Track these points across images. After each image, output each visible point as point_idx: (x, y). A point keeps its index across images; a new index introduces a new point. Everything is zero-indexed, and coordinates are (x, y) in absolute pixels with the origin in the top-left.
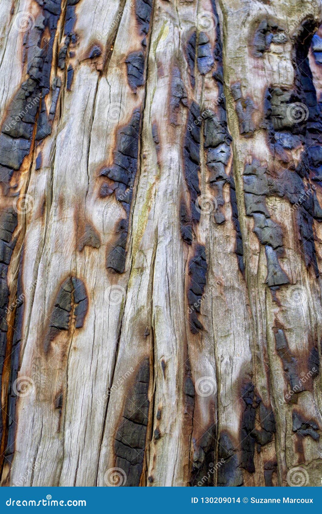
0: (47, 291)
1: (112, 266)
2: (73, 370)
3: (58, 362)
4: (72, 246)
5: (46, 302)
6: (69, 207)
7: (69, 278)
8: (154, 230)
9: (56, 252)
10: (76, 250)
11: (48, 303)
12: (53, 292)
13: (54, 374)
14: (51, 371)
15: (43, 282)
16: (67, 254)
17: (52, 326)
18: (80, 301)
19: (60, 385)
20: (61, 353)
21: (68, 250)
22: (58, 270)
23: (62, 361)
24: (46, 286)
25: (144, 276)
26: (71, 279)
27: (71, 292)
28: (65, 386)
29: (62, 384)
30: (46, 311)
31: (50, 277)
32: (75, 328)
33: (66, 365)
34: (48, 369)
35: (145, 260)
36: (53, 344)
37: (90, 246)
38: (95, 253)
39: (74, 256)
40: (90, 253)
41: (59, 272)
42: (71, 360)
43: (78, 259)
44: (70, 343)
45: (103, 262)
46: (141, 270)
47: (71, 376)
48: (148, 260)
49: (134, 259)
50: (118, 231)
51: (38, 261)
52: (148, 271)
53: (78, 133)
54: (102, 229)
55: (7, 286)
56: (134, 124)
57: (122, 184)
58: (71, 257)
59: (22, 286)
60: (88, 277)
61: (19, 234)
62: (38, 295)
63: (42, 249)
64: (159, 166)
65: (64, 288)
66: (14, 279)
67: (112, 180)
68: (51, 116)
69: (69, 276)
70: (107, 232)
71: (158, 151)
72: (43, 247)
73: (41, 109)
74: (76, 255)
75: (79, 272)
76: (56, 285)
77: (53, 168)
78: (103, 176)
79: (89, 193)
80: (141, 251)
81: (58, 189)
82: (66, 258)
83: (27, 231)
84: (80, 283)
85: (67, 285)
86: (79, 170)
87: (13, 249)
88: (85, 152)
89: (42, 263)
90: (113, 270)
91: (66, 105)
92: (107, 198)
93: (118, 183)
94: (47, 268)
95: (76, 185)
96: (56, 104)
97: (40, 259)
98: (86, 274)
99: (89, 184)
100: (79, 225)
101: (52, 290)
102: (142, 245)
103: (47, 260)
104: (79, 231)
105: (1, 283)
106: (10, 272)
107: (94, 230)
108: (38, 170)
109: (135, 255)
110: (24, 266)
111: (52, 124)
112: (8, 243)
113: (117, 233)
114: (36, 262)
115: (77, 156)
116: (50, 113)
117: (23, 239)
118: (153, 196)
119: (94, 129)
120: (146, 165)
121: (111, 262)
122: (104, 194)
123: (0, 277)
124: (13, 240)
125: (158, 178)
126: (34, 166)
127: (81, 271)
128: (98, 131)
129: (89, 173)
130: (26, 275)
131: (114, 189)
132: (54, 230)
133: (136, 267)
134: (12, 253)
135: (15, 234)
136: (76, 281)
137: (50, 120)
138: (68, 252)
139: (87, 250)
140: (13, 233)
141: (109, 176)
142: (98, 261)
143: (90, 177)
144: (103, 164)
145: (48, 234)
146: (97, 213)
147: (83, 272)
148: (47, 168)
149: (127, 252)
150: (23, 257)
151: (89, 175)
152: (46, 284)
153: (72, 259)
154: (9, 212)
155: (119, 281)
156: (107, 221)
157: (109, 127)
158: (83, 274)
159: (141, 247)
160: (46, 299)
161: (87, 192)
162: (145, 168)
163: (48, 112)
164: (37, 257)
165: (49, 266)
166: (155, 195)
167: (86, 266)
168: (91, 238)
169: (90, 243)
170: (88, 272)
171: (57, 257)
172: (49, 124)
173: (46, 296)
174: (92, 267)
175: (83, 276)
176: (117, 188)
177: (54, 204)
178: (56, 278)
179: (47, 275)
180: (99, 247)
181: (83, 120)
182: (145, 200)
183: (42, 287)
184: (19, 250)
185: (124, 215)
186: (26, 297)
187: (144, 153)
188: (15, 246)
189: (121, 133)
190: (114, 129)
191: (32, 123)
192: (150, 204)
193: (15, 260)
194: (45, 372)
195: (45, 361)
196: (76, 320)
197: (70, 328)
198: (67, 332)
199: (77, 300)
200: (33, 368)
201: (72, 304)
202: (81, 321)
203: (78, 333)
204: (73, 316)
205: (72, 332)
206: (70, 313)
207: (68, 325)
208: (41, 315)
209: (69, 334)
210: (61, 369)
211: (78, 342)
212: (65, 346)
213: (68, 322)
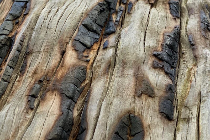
0: (108, 121)
1: (164, 112)
4: (132, 92)
6: (129, 67)
7: (128, 114)
8: (197, 93)
9: (117, 95)
10: (135, 96)
11: (109, 130)
12: (114, 123)
15: (105, 114)
16: (127, 97)
18: (136, 134)
21: (128, 95)
22: (119, 108)
24: (108, 118)
25: (190, 125)
26: (129, 116)
27: (128, 126)
30: (107, 135)
31: (111, 112)
35: (190, 113)
37: (147, 94)
38: (149, 100)
39: (133, 99)
40: (146, 100)
41: (120, 108)
43: (136, 102)
45: (157, 108)
46: (188, 120)
48: (193, 113)
49: (180, 113)
50: (168, 90)
51: (101, 101)
52: (195, 120)
53: (138, 29)
54: (155, 85)
55: (73, 117)
56: (176, 33)
57: (169, 64)
58: (130, 100)
59: (86, 117)
60: (144, 115)
61: (86, 84)
62: (101, 123)
63: (105, 93)
64: (196, 58)
65: (123, 121)
66: (78, 115)
67: (161, 60)
68: (116, 23)
69: (129, 113)
70: (160, 88)
71: (194, 50)
72: (106, 93)
73: (109, 19)
74: (135, 99)
75: (138, 111)
76: (116, 118)
77: (117, 48)
78: (155, 55)
79: (145, 62)
80: (187, 107)
81: (122, 56)
82: (127, 99)
83: (92, 84)
84: (138, 119)
85: (126, 119)
86: (139, 47)
87: (80, 94)
88: (143, 39)
89: (105, 101)
90: (165, 115)
91: (127, 19)
92: (158, 69)
93: (165, 62)
94: (110, 106)
95: (137, 55)
96: (120, 18)
97: (103, 100)
98: (143, 113)
99: (145, 57)
100: (138, 79)
101: (113, 121)
102: (187, 103)
103: (110, 100)
104: (137, 83)
105: (68, 113)
106: (75, 109)
107: (150, 84)
108: (105, 48)
109: (181, 110)
110: (89, 104)
111: (117, 27)
112: (78, 88)
113: (167, 92)
114: (100, 101)
115: (137, 40)
116: (116, 21)
117: (88, 90)
118: (192, 75)
119: (149, 29)
120: (185, 58)
121: (163, 109)
122: (156, 66)
123: (69, 109)
124: (81, 87)
125: (196, 65)
126: (102, 48)
127: (139, 110)
128: (151, 31)
129: (145, 51)
130: (91, 110)
131: (163, 65)
132: (117, 82)
133: (183, 118)
134: (79, 96)
135: (83, 85)
136: (134, 117)
137: (115, 25)
138: (128, 96)
139: (144, 97)
140: (82, 83)
141: (159, 57)
142: (152, 106)
143: (146, 53)
144: (155, 49)
145: (111, 84)
146: (151, 75)
147: (141, 111)
148: (113, 46)
149: (174, 107)
150: (89, 98)
151: (145, 52)
152: (108, 116)
153: (132, 101)
154: (81, 68)
155: (169, 124)
156: (159, 81)
157: (159, 30)
158: (141, 112)
159: (187, 104)
160: (107, 127)
161: (144, 61)
162: (184, 59)
163: (114, 21)
164: (101, 97)
165: (111, 104)
166: (194, 74)
167: (144, 107)
168: (147, 89)
169: (147, 92)
170: (145, 112)
171: (119, 99)
172: (114, 27)
173: (108, 124)
174: (148, 109)
175: (141, 114)
176: (165, 65)
177: (117, 66)
178: (117, 113)
179: (109, 110)
180: (153, 97)
181: (141, 23)
182: (186, 77)
183: (105, 118)
184: (84, 96)
185: (170, 82)
186: (89, 125)
187: (183, 51)
188: (82, 92)
189: (167, 35)
190: (162, 32)
191: (101, 26)
192: (190, 79)
193: (80, 102)
199: (133, 133)
201: (128, 136)
208: (102, 137)
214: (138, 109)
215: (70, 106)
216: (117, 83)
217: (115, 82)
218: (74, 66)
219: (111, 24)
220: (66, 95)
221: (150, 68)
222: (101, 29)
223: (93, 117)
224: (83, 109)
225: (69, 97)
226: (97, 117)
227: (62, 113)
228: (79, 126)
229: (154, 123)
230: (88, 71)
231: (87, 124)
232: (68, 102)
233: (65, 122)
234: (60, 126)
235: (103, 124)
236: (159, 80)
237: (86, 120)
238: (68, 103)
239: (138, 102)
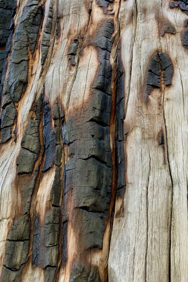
0: (141, 62)
2: (169, 115)
3: (156, 109)
4: (156, 33)
5: (142, 69)
6: (150, 12)
7: (157, 53)
9: (144, 39)
10: (159, 36)
11: (143, 69)
12: (146, 63)
13: (154, 118)
14: (152, 116)
15: (138, 57)
16: (153, 39)
17: (148, 85)
18: (166, 68)
19: (161, 126)
20: (158, 103)
21: (154, 37)
22: (148, 49)
23: (159, 109)
24: (140, 60)
26: (158, 54)
27: (159, 63)
28: (164, 127)
29: (162, 125)
30: (142, 75)
31: (142, 54)
32: (165, 86)
33: (163, 112)
34: (149, 115)
36: (150, 97)
37: (169, 33)
38: (173, 37)
39: (158, 39)
40: (169, 37)
42: (166, 108)
43: (161, 41)
44: (163, 96)
45: (180, 42)
47: (168, 119)
50: (186, 25)
51: (132, 46)
54: (175, 23)
55: (110, 64)
57: (183, 2)
58: (156, 40)
59: (122, 63)
60: (171, 51)
61: (116, 35)
62: (135, 65)
63: (134, 39)
65: (154, 60)
66: (115, 62)
69: (157, 51)
70: (179, 25)
72: (135, 39)
74: (160, 39)
75: (164, 48)
76: (147, 58)
81: (142, 4)
82: (153, 41)
83: (121, 33)
84: (165, 55)
85: (156, 57)
87: (113, 43)
89: (135, 46)
90: (187, 47)
92: (175, 9)
93: (180, 1)
94: (139, 49)
97: (133, 45)
98: (169, 49)
99: (162, 0)
100: (159, 21)
101: (145, 61)
103: (139, 44)
104: (159, 25)
105: (106, 62)
106: (111, 57)
107: (171, 24)
110: (122, 51)
112: (109, 39)
113: (186, 27)
114: (131, 47)
117: (118, 39)
121: (185, 42)
122: (173, 6)
123: (105, 58)
124: (112, 38)
130: (124, 56)
131: (178, 4)
134: (112, 46)
135: (113, 35)
136: (162, 54)
138: (153, 38)
139: (167, 35)
140: (112, 34)
142: (176, 42)
145: (137, 30)
146: (170, 15)
147: (167, 48)
150: (120, 46)
152: (140, 58)
153: (158, 41)
154: (108, 22)
160: (141, 67)
161: (162, 4)
164: (131, 43)
165: (140, 47)
167: (168, 44)
168: (169, 28)
169: (169, 31)
171: (146, 42)
174: (173, 45)
175: (167, 51)
176: (180, 4)
177: (139, 13)
178: (147, 53)
179: (140, 53)
180: (175, 34)
183: (138, 60)
184: (116, 44)
185: (187, 18)
186: (125, 69)
188: (114, 41)
193: (114, 50)
194: (147, 117)
195: (146, 109)
196: (164, 80)
197: (161, 87)
198: (159, 90)
199: (164, 68)
200: (137, 114)
201: (160, 71)
202: (169, 81)
203: (168, 89)
204: (162, 79)
205: (163, 89)
206: (159, 77)
207: (159, 85)
208: (139, 77)
209: (161, 91)
210: (159, 114)
211: (169, 95)
212: (159, 98)
213: (159, 83)
214: (164, 47)
215: (106, 56)
217: (141, 28)
218: (103, 21)
220: (100, 48)
221: (168, 9)
223: (127, 62)
224: (117, 56)
225: (103, 49)
226: (131, 61)
227: (101, 64)
228: (117, 71)
229: (180, 56)
230: (115, 23)
231: (124, 68)
232: (104, 53)
233: (104, 70)
234: (101, 75)
235: (137, 66)
236: (177, 18)
237: (122, 65)
238: (104, 54)
239: (163, 41)
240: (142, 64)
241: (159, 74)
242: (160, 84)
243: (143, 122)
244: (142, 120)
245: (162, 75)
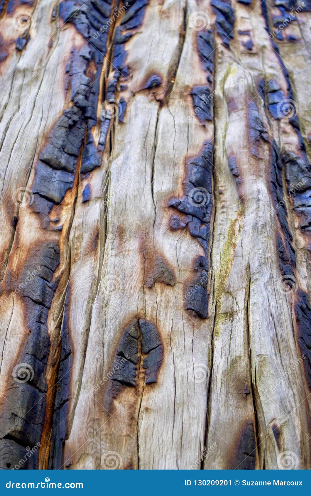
0: (105, 336)
1: (193, 308)
2: (146, 438)
3: (124, 426)
4: (138, 281)
5: (105, 349)
6: (131, 237)
7: (136, 320)
8: (244, 268)
10: (143, 287)
11: (108, 350)
12: (114, 337)
13: (119, 442)
14: (116, 438)
15: (99, 325)
16: (132, 292)
17: (114, 380)
18: (151, 350)
19: (129, 457)
20: (128, 414)
21: (133, 287)
22: (120, 311)
23: (130, 425)
24: (104, 330)
25: (235, 323)
26: (138, 322)
27: (137, 339)
28: (135, 459)
29: (132, 456)
30: (106, 360)
31: (108, 319)
32: (145, 385)
33: (136, 432)
34: (111, 435)
35: (235, 302)
36: (116, 403)
37: (163, 282)
38: (168, 291)
39: (141, 293)
40: (162, 291)
41: (122, 312)
42: (143, 425)
43: (147, 297)
44: (139, 403)
45: (181, 302)
46: (231, 315)
47: (144, 446)
48: (239, 303)
49: (218, 304)
50: (196, 268)
51: (91, 302)
52: (241, 315)
53: (139, 160)
54: (176, 264)
55: (47, 333)
56: (207, 156)
57: (196, 219)
58: (137, 295)
59: (69, 332)
60: (161, 319)
61: (62, 273)
62: (94, 340)
63: (95, 288)
64: (242, 200)
65: (129, 333)
66: (56, 328)
67: (183, 213)
68: (101, 147)
69: (136, 317)
70: (183, 268)
71: (239, 185)
72: (97, 287)
73: (86, 141)
74: (144, 293)
75: (150, 313)
76: (118, 329)
77: (106, 199)
78: (172, 207)
79: (157, 223)
80: (229, 293)
81: (116, 218)
83: (72, 271)
84: (151, 327)
85: (133, 329)
86: (143, 197)
87: (55, 291)
88: (149, 179)
89: (97, 302)
90: (194, 313)
91: (118, 137)
92: (179, 232)
93: (191, 217)
94: (105, 309)
95: (141, 212)
96: (106, 135)
97: (93, 299)
98: (160, 315)
99: (156, 213)
100: (146, 257)
101: (112, 335)
102: (229, 286)
103: (104, 299)
104: (146, 265)
105: (40, 329)
106: (50, 318)
107: (167, 264)
108: (86, 202)
109: (220, 298)
110: (71, 309)
111: (102, 156)
112: (48, 282)
113: (195, 271)
114: (88, 303)
115: (139, 182)
116: (99, 144)
117: (66, 282)
118: (237, 233)
119: (158, 157)
120: (224, 201)
121: (190, 303)
122: (175, 227)
123: (39, 321)
124: (54, 280)
125: (242, 214)
126: (80, 200)
127: (152, 311)
128: (163, 159)
129: (155, 202)
130: (75, 318)
131: (186, 222)
132: (112, 265)
133: (223, 312)
134: (54, 296)
135: (57, 274)
136: (145, 324)
137: (99, 151)
138: (132, 289)
139: (158, 287)
140: (54, 272)
141: (180, 207)
142: (173, 301)
143: (157, 206)
144: (172, 194)
145: (103, 271)
146: (168, 246)
147: (155, 312)
148: (99, 198)
149: (209, 295)
150: (69, 298)
151: (155, 204)
152: (104, 327)
153: (140, 297)
154: (50, 246)
155: (202, 327)
156: (182, 256)
157: (176, 156)
158: (155, 315)
159: (228, 288)
160: (105, 346)
161: (155, 221)
162: (223, 203)
163: (97, 144)
164: (89, 296)
165: (106, 306)
166: (240, 231)
167: (159, 305)
168: (163, 273)
169: (162, 279)
170: (162, 313)
171: (118, 296)
172: (98, 155)
173: (105, 341)
174: (166, 307)
175: (155, 318)
176: (190, 222)
177: (110, 236)
178: (118, 320)
179: (104, 317)
180: (174, 285)
181: (144, 147)
182: (227, 237)
183: (99, 332)
184: (61, 293)
185: (201, 252)
186: (75, 345)
187: (220, 188)
188: (57, 287)
189: (191, 163)
190: (182, 159)
191: (75, 156)
192: (233, 241)
193: (56, 304)
194: (107, 438)
195: (107, 424)
196: (145, 373)
197: (138, 385)
198: (133, 390)
199: (146, 349)
200: (90, 432)
201: (139, 355)
202: (153, 375)
203: (149, 391)
204: (142, 370)
205: (141, 389)
206: (137, 366)
207: (135, 381)
208: (99, 364)
209: (137, 393)
210: (128, 435)
211: (151, 401)
212: (132, 406)
213: (135, 377)
214: (150, 311)
215: (41, 316)
216: (112, 267)
217: (110, 266)
218: (38, 244)
219: (92, 150)
220: (31, 299)
221: (165, 233)
222: (76, 161)
223: (80, 332)
224: (62, 317)
225: (36, 302)
226: (87, 330)
227: (30, 331)
228: (60, 345)
229: (177, 330)
230: (63, 248)
231: (72, 344)
232: (36, 310)
233: (36, 346)
234: (30, 353)
235: (97, 343)
236: (181, 252)
237: (70, 337)
238: (37, 312)
239: (149, 297)
240: (106, 340)
241: (135, 361)
242: (136, 379)
243: (99, 448)
244: (98, 443)
245: (142, 363)
